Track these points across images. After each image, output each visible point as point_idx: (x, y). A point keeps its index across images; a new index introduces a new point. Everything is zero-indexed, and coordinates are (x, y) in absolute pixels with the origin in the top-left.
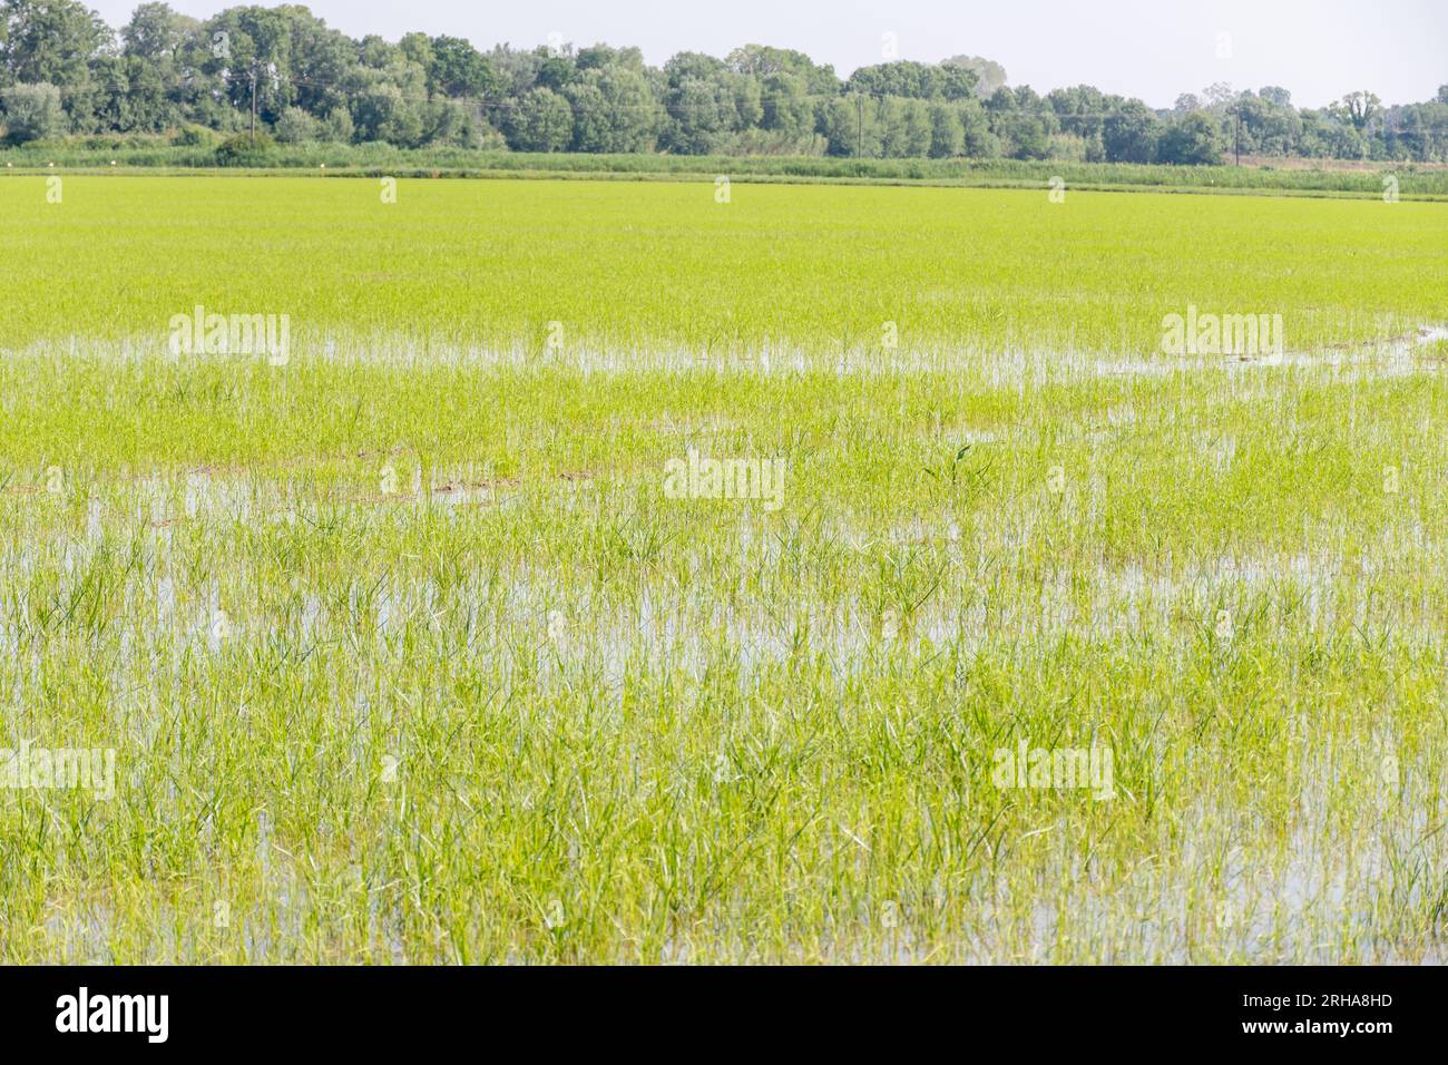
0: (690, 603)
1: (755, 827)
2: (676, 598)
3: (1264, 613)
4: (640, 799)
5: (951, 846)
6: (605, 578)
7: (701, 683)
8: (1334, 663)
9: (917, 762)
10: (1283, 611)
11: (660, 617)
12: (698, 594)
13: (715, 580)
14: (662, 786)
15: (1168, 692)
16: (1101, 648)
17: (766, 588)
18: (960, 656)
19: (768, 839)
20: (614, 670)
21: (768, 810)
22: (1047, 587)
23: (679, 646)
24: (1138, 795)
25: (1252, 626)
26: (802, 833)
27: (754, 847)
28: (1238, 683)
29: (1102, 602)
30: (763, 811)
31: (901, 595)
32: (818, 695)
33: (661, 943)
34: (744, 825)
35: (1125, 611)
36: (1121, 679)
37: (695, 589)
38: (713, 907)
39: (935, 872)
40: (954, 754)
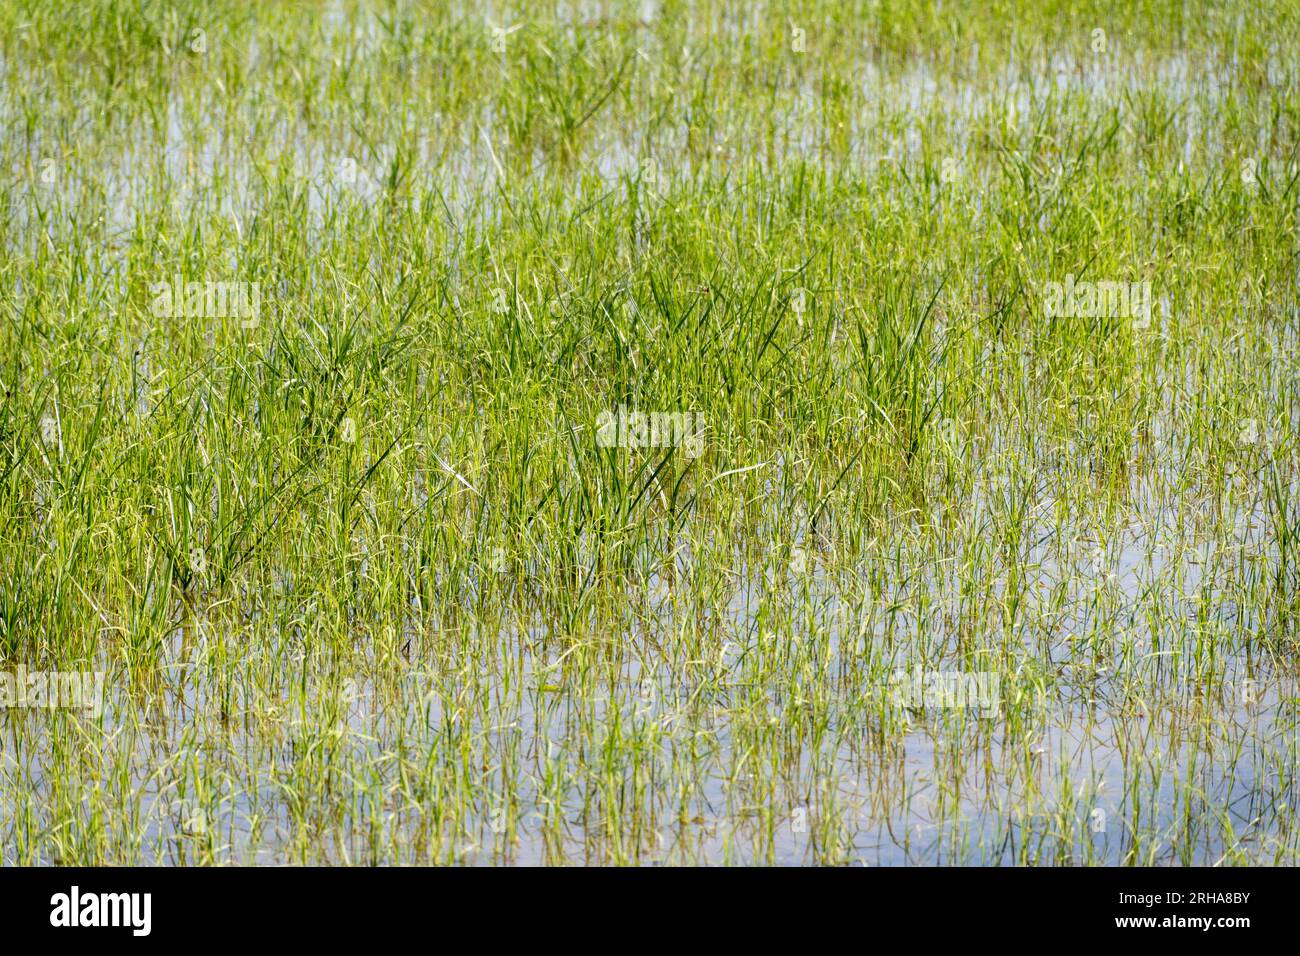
0: (242, 115)
1: (309, 458)
2: (219, 110)
3: (1110, 140)
4: (142, 413)
5: (605, 491)
6: (116, 81)
7: (244, 237)
8: (1214, 219)
9: (564, 359)
10: (1143, 139)
11: (197, 139)
12: (253, 103)
13: (280, 82)
14: (174, 394)
15: (956, 259)
16: (859, 190)
17: (357, 94)
18: (641, 198)
19: (327, 479)
20: (121, 218)
21: (331, 433)
22: (784, 95)
23: (218, 181)
24: (900, 417)
25: (1091, 161)
26: (379, 469)
27: (307, 489)
28: (1065, 247)
29: (868, 117)
30: (324, 432)
31: (558, 106)
32: (420, 255)
33: (160, 635)
34: (293, 456)
35: (900, 132)
36: (883, 237)
37: (249, 95)
38: (239, 581)
39: (578, 531)
40: (621, 352)
